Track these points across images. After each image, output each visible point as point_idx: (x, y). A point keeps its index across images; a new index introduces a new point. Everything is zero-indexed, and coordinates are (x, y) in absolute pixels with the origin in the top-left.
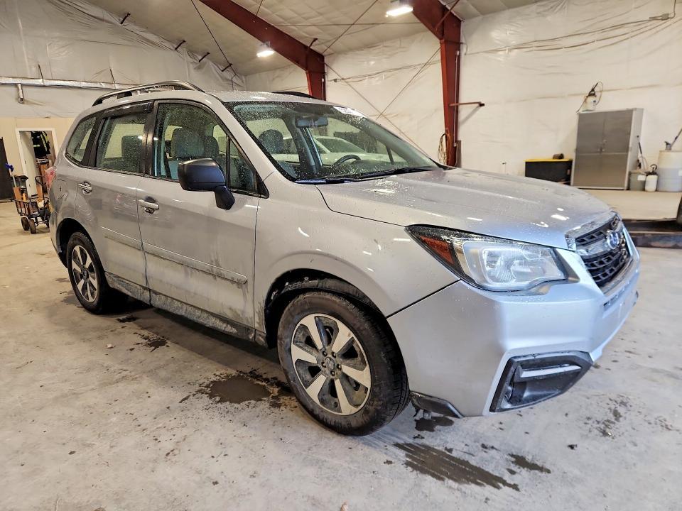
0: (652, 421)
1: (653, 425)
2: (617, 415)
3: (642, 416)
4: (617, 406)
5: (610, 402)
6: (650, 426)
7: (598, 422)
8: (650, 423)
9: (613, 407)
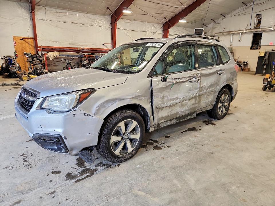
0: (14, 166)
1: (12, 165)
2: (26, 161)
3: (18, 166)
4: (28, 164)
5: (32, 163)
6: (13, 164)
7: (28, 156)
8: (14, 165)
9: (29, 162)
